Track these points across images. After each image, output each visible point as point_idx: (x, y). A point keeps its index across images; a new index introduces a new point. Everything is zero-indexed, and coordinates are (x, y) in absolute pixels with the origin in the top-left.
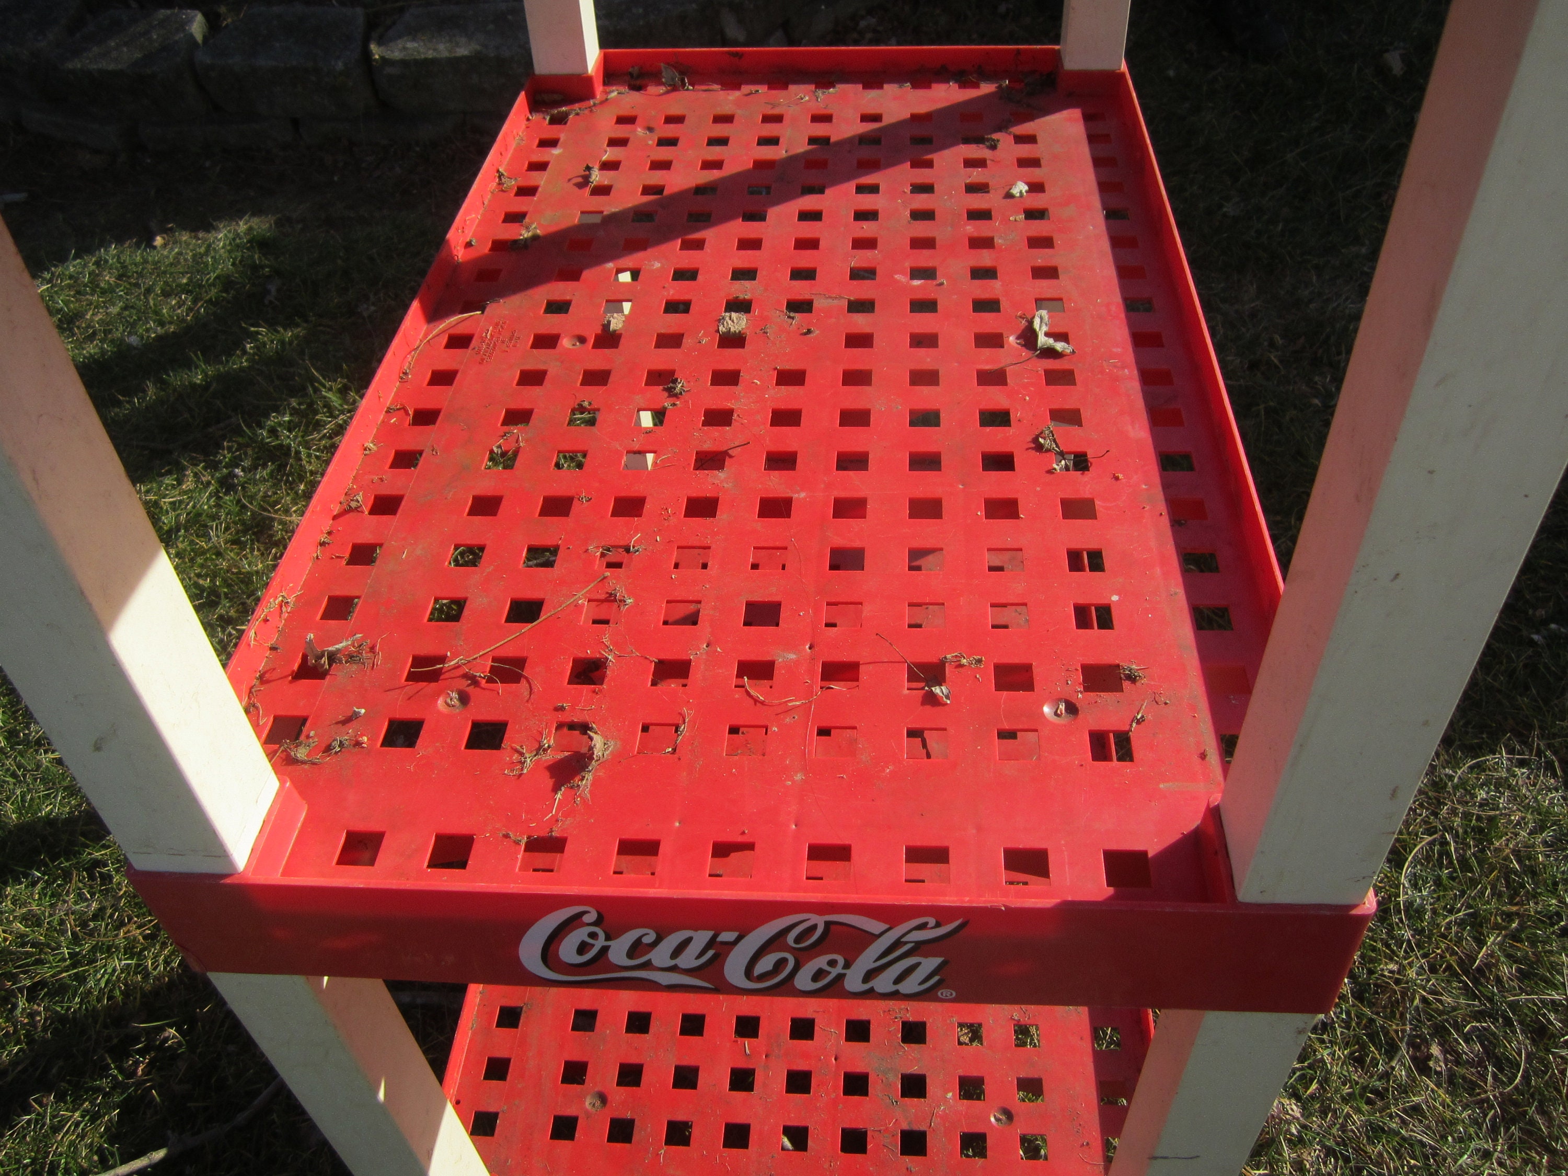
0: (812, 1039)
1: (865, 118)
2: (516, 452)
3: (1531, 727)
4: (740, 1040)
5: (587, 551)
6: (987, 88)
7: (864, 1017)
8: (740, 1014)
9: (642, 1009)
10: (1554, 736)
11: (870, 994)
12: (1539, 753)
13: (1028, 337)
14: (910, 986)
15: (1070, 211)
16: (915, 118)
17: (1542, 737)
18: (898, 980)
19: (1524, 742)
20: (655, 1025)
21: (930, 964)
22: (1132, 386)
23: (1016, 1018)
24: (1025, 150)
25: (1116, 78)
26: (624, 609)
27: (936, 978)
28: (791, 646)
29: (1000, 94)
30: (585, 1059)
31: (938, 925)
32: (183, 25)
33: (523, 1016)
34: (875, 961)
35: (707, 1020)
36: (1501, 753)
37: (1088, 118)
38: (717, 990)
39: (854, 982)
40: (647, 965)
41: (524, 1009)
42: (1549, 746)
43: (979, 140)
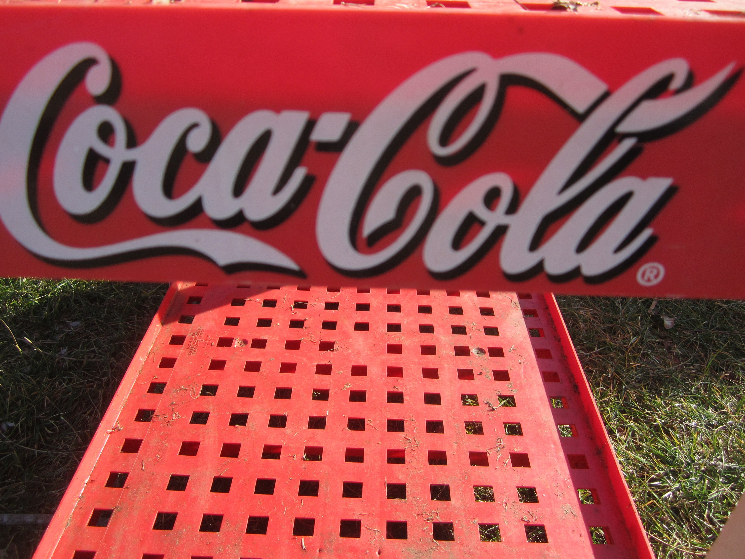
0: (359, 536)
4: (297, 537)
7: (402, 519)
8: (298, 516)
9: (216, 512)
20: (225, 526)
23: (526, 520)
30: (162, 553)
31: (688, 84)
33: (113, 516)
35: (271, 521)
39: (515, 253)
41: (114, 511)
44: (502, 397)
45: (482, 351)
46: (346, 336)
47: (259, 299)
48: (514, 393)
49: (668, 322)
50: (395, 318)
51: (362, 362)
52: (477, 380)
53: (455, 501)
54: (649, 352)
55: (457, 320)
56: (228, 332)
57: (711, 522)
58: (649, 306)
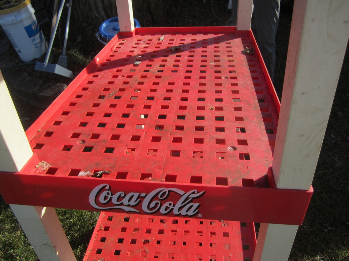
2: (129, 218)
3: (324, 251)
5: (141, 241)
10: (329, 253)
11: (180, 215)
12: (326, 257)
14: (191, 213)
17: (326, 253)
18: (187, 211)
19: (323, 254)
21: (196, 205)
26: (147, 254)
27: (197, 210)
31: (198, 192)
34: (182, 204)
36: (318, 257)
38: (140, 213)
39: (176, 212)
40: (122, 204)
42: (328, 255)
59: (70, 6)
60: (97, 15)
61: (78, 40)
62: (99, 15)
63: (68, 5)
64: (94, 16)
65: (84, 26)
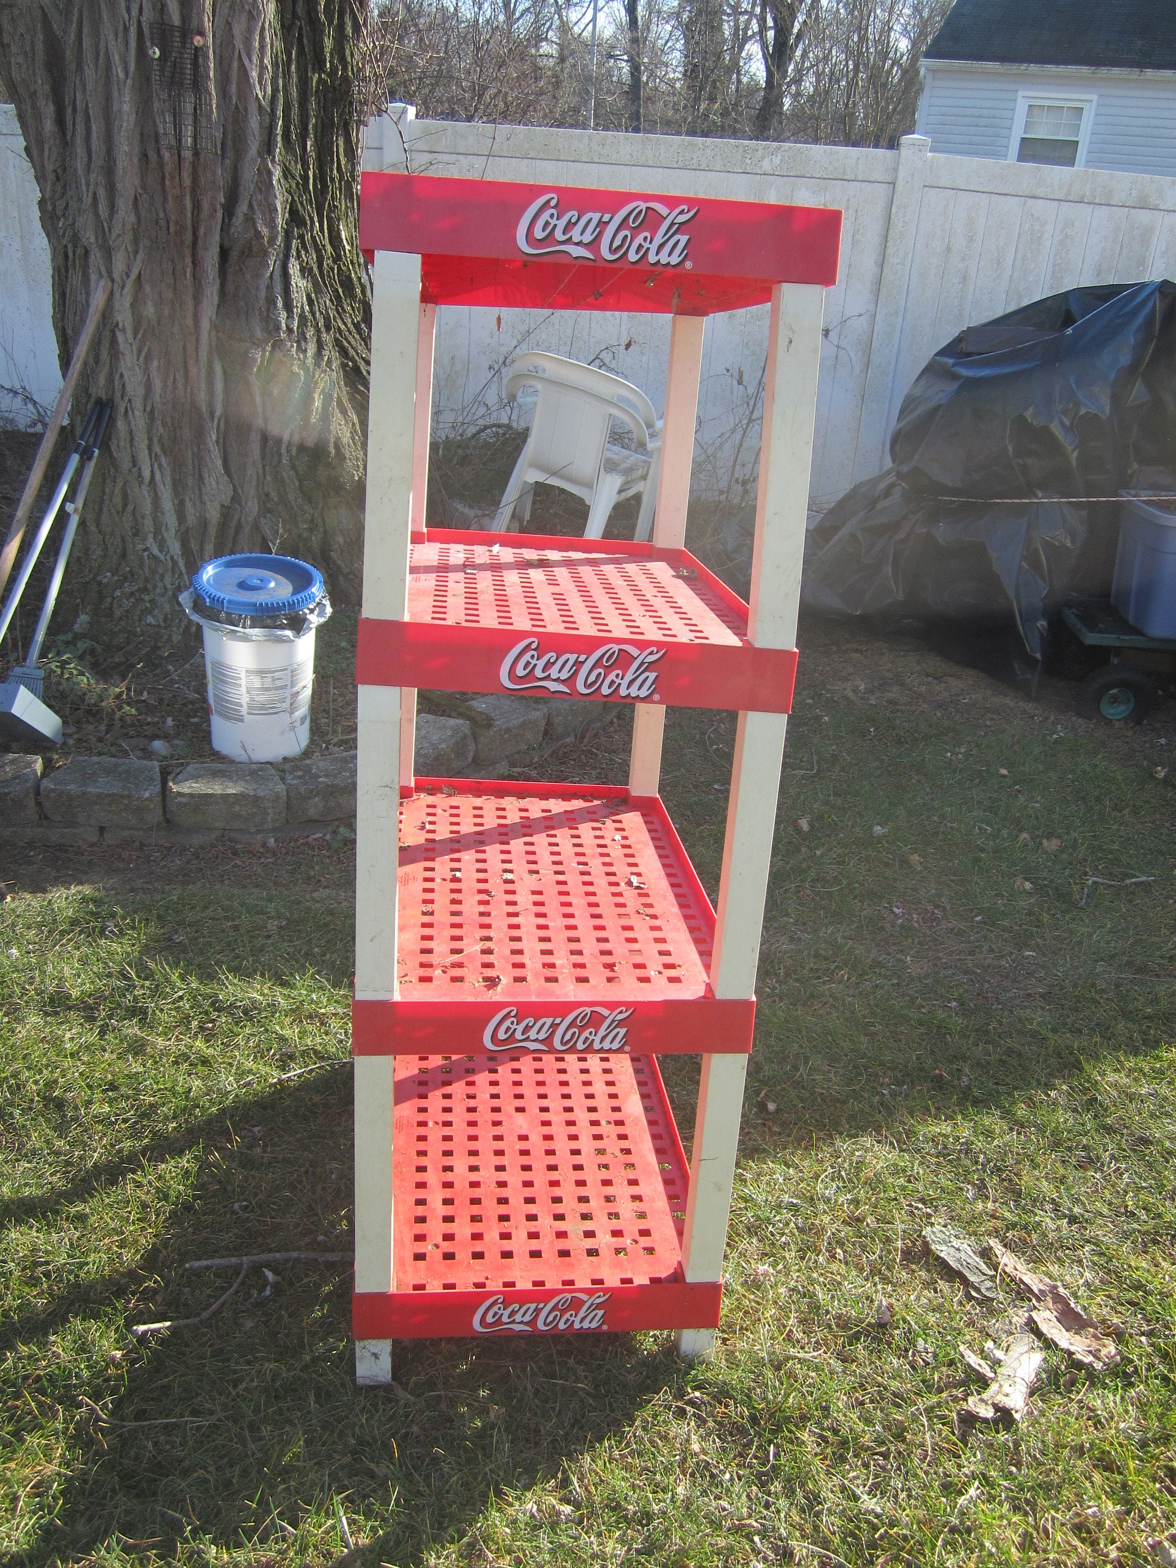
1: (543, 811)
6: (596, 802)
7: (561, 1212)
13: (629, 883)
15: (640, 846)
16: (566, 812)
22: (672, 898)
23: (635, 1210)
24: (618, 825)
25: (654, 800)
28: (559, 959)
29: (603, 805)
32: (29, 764)
37: (643, 815)
43: (597, 821)
44: (622, 1150)
45: (609, 1122)
46: (510, 1117)
47: (438, 1093)
48: (631, 1147)
49: (771, 1107)
50: (544, 1103)
51: (524, 1133)
52: (606, 1140)
53: (592, 1203)
54: (752, 1130)
55: (591, 1103)
56: (422, 1117)
57: (772, 1235)
58: (758, 1095)
59: (76, 510)
60: (156, 551)
61: (76, 627)
62: (161, 551)
63: (70, 507)
64: (146, 554)
65: (105, 581)
